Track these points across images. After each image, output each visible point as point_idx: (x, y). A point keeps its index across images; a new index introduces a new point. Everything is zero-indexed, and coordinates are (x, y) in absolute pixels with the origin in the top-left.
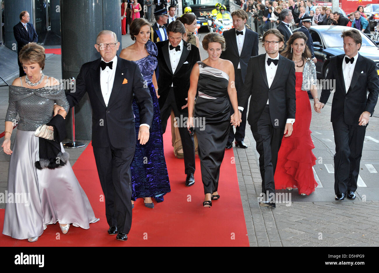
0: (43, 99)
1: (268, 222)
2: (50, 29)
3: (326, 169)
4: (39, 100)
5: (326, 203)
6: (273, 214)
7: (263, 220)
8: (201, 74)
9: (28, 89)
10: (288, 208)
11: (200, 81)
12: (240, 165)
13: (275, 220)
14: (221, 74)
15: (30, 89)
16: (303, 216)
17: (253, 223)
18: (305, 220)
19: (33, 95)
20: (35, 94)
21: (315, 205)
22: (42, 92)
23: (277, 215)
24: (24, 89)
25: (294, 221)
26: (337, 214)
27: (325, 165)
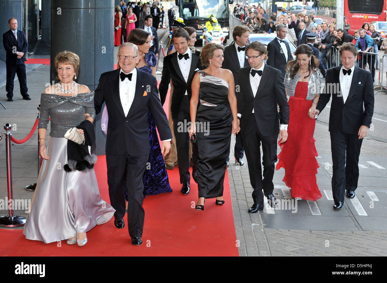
0: (77, 106)
1: (262, 251)
2: (41, 38)
3: (325, 196)
4: (73, 106)
5: (324, 232)
6: (268, 243)
7: (257, 249)
8: (201, 83)
9: (62, 96)
10: (284, 237)
11: (201, 89)
12: (235, 189)
13: (270, 249)
14: (221, 81)
15: (64, 97)
16: (299, 245)
17: (247, 252)
18: (302, 250)
19: (66, 102)
20: (69, 101)
21: (313, 234)
22: (76, 99)
23: (272, 244)
24: (57, 96)
25: (290, 251)
26: (335, 244)
27: (324, 191)
